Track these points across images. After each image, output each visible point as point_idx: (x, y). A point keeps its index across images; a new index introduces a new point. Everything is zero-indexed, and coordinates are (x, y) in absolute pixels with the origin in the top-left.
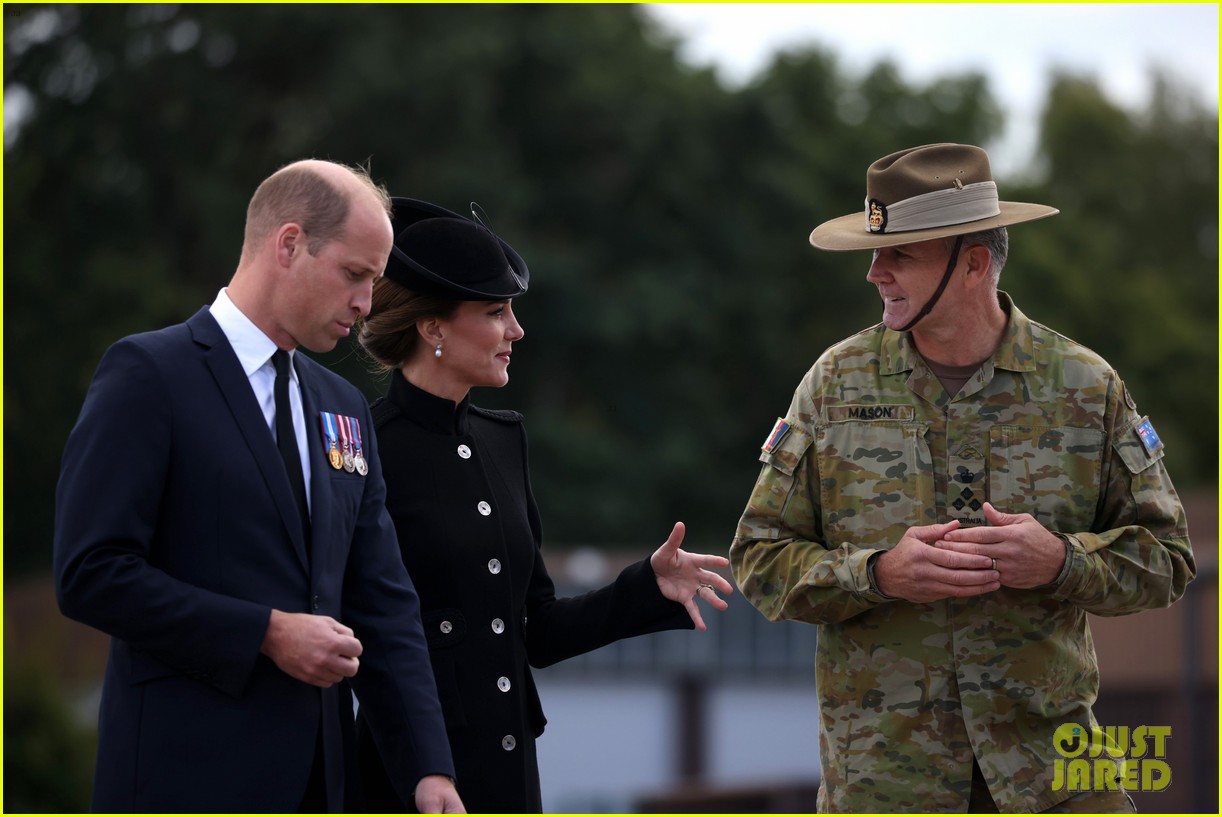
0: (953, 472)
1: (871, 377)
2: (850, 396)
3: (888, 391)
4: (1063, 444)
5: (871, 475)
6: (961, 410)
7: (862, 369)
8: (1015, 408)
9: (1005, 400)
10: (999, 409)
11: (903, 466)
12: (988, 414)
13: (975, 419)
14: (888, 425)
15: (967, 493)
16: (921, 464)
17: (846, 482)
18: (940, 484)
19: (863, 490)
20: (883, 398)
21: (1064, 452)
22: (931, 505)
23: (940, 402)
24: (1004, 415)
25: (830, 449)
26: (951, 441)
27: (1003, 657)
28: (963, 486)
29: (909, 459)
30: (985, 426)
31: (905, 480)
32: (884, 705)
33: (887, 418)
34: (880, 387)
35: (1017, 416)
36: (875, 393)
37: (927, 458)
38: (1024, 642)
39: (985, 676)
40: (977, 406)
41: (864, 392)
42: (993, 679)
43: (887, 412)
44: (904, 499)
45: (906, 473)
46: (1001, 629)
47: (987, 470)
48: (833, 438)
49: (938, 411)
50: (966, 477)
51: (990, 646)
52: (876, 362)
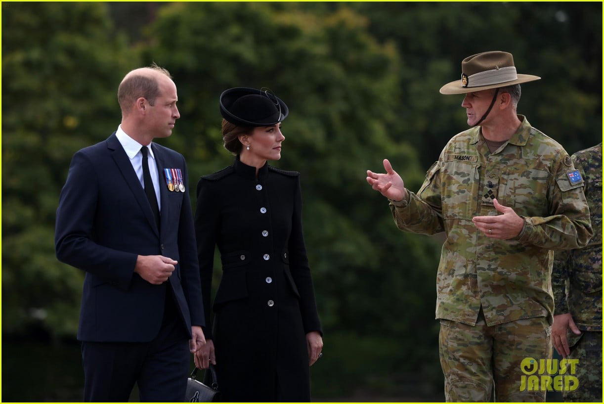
0: (486, 183)
1: (466, 144)
2: (457, 151)
3: (471, 150)
4: (531, 176)
5: (458, 182)
6: (495, 159)
7: (463, 141)
8: (515, 160)
9: (512, 157)
10: (509, 160)
11: (469, 179)
12: (504, 161)
13: (498, 163)
14: (467, 163)
15: (490, 192)
16: (475, 179)
17: (449, 185)
18: (480, 187)
19: (454, 188)
20: (468, 153)
21: (531, 179)
22: (476, 196)
23: (486, 155)
24: (510, 163)
25: (446, 171)
26: (488, 171)
27: (497, 258)
28: (489, 189)
29: (471, 177)
30: (502, 166)
31: (468, 185)
32: (455, 275)
33: (467, 160)
34: (468, 148)
35: (516, 163)
36: (466, 150)
37: (477, 177)
38: (507, 253)
39: (489, 266)
40: (500, 158)
41: (462, 150)
42: (492, 267)
43: (468, 158)
44: (466, 192)
45: (469, 182)
46: (497, 247)
47: (499, 183)
48: (448, 167)
49: (485, 158)
50: (491, 186)
51: (493, 254)
52: (469, 139)
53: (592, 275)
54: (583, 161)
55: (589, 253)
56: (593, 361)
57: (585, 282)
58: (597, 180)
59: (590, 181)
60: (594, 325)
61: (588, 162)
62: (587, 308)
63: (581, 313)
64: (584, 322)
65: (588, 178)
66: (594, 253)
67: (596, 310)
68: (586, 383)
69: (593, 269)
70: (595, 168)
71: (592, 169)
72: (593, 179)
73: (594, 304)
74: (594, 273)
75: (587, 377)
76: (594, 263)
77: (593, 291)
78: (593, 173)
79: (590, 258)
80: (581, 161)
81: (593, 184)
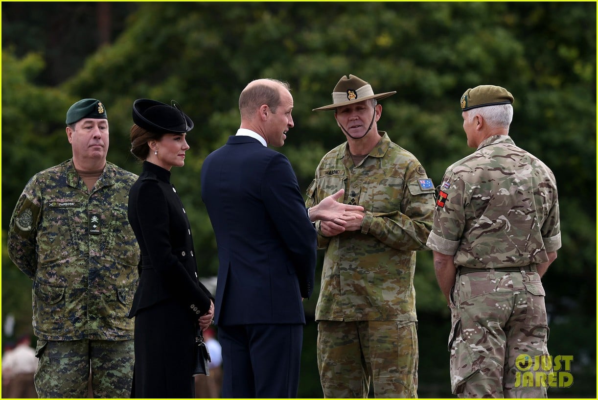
0: (350, 193)
1: (335, 160)
2: (328, 167)
3: (339, 165)
4: (387, 183)
6: (357, 171)
8: (375, 171)
9: (372, 168)
10: (370, 171)
12: (366, 173)
13: (361, 174)
15: (353, 200)
18: (347, 197)
20: (337, 167)
21: (387, 186)
23: (351, 168)
24: (371, 173)
26: (352, 182)
30: (364, 177)
32: (325, 277)
33: (336, 174)
34: (337, 163)
35: (375, 174)
38: (366, 254)
40: (362, 170)
43: (337, 172)
46: (357, 249)
47: (360, 192)
49: (350, 171)
50: (354, 195)
52: (338, 155)
53: (49, 289)
54: (41, 183)
55: (46, 268)
56: (54, 368)
57: (45, 294)
58: (52, 201)
59: (45, 202)
60: (54, 335)
61: (45, 184)
62: (47, 319)
63: (42, 323)
64: (45, 332)
65: (44, 199)
66: (50, 268)
67: (54, 321)
68: (48, 387)
69: (49, 283)
70: (51, 189)
71: (49, 190)
72: (48, 200)
73: (52, 316)
74: (51, 286)
75: (50, 383)
76: (51, 277)
77: (52, 303)
78: (49, 194)
79: (47, 273)
80: (39, 183)
81: (48, 204)
